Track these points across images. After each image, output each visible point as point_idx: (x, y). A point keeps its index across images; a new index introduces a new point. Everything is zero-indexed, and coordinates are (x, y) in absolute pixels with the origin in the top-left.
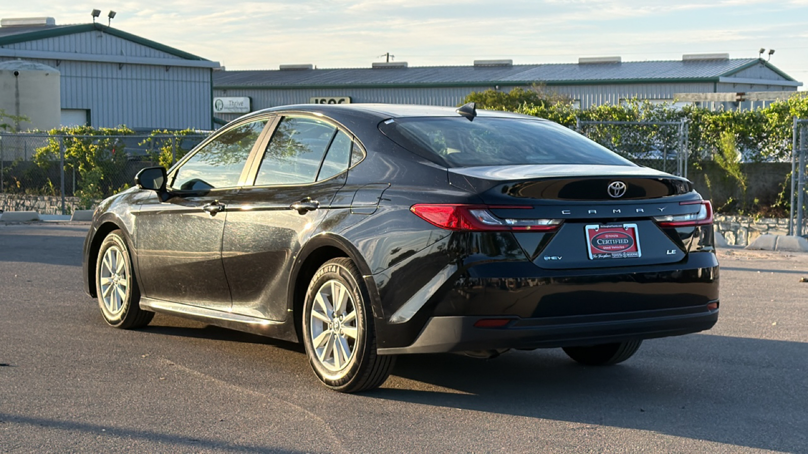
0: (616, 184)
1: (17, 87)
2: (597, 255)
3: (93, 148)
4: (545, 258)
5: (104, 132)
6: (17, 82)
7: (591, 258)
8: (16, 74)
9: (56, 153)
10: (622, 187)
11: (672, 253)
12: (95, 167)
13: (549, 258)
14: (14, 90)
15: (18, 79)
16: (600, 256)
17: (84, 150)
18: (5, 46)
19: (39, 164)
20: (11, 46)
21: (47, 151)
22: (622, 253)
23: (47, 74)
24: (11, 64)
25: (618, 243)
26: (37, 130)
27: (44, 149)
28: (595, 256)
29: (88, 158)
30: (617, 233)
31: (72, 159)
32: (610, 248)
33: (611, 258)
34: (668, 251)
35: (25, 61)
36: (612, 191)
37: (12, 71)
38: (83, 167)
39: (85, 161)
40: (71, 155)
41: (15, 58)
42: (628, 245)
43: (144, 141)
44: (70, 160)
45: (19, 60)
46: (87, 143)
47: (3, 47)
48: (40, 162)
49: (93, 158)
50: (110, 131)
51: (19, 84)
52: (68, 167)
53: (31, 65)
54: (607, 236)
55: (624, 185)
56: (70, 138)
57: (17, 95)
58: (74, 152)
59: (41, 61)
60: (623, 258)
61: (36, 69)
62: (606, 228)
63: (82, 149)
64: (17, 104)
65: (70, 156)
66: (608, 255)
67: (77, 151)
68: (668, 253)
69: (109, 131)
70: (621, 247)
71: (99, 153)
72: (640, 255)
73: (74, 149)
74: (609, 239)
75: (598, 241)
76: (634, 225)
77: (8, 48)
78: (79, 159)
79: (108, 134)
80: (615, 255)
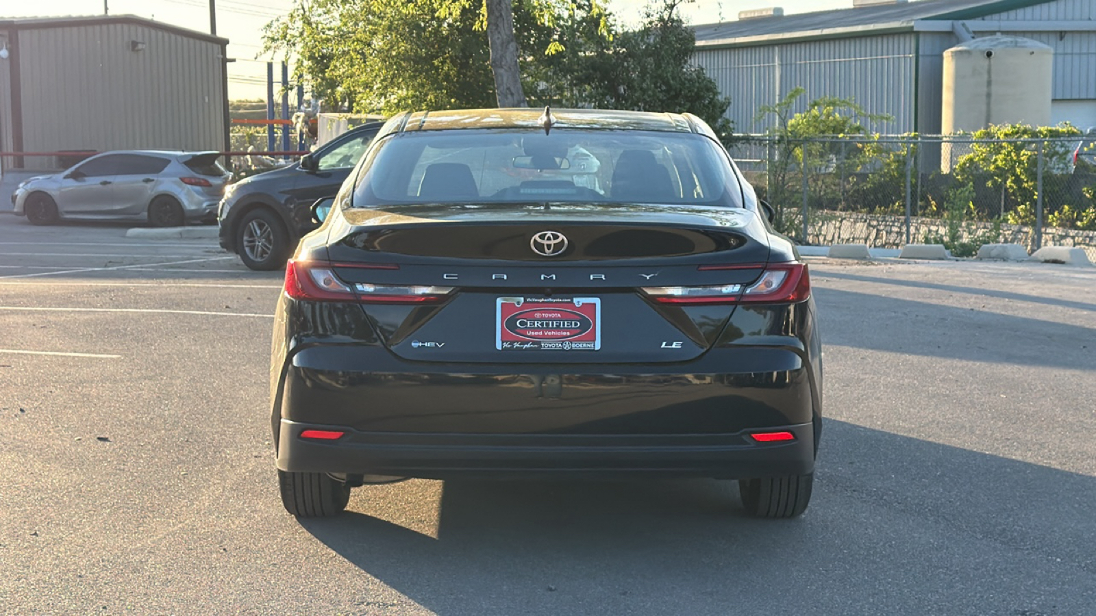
0: (546, 234)
1: (989, 72)
2: (512, 343)
3: (1025, 154)
4: (413, 344)
5: (1041, 132)
6: (990, 66)
7: (499, 346)
8: (989, 54)
9: (981, 162)
10: (559, 240)
11: (674, 346)
12: (1027, 182)
13: (421, 344)
14: (985, 77)
15: (992, 61)
16: (516, 345)
17: (1015, 158)
18: (986, 18)
19: (959, 177)
20: (996, 16)
21: (971, 160)
22: (563, 342)
23: (1032, 53)
24: (984, 41)
25: (558, 327)
26: (962, 132)
27: (967, 157)
28: (506, 345)
29: (1018, 170)
30: (558, 311)
31: (1001, 172)
32: (541, 333)
33: (539, 349)
34: (664, 343)
35: (1004, 36)
36: (540, 246)
37: (984, 52)
38: (1013, 182)
39: (1014, 174)
40: (997, 165)
41: (993, 33)
42: (579, 331)
43: (1092, 145)
44: (997, 171)
45: (999, 35)
46: (1018, 149)
47: (983, 19)
48: (962, 175)
49: (1026, 170)
50: (1050, 131)
51: (993, 68)
52: (995, 182)
53: (1012, 42)
54: (538, 315)
55: (561, 237)
56: (998, 142)
57: (989, 83)
58: (1002, 161)
59: (1030, 35)
60: (563, 350)
61: (1016, 46)
62: (539, 302)
63: (1012, 158)
64: (989, 95)
65: (997, 167)
66: (534, 343)
67: (1005, 160)
68: (663, 345)
69: (1047, 130)
70: (564, 333)
71: (1033, 162)
72: (598, 347)
73: (1001, 157)
74: (541, 319)
75: (518, 324)
76: (596, 301)
77: (992, 20)
78: (1008, 170)
79: (1045, 136)
80: (546, 345)
